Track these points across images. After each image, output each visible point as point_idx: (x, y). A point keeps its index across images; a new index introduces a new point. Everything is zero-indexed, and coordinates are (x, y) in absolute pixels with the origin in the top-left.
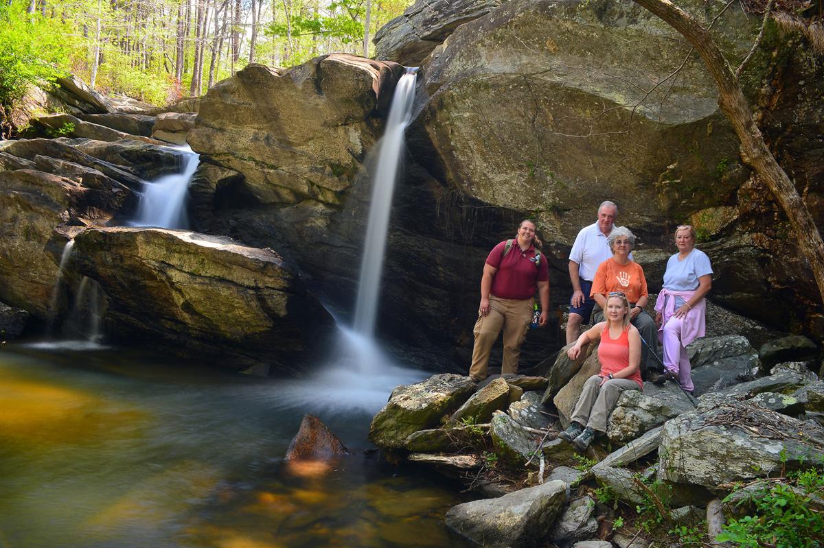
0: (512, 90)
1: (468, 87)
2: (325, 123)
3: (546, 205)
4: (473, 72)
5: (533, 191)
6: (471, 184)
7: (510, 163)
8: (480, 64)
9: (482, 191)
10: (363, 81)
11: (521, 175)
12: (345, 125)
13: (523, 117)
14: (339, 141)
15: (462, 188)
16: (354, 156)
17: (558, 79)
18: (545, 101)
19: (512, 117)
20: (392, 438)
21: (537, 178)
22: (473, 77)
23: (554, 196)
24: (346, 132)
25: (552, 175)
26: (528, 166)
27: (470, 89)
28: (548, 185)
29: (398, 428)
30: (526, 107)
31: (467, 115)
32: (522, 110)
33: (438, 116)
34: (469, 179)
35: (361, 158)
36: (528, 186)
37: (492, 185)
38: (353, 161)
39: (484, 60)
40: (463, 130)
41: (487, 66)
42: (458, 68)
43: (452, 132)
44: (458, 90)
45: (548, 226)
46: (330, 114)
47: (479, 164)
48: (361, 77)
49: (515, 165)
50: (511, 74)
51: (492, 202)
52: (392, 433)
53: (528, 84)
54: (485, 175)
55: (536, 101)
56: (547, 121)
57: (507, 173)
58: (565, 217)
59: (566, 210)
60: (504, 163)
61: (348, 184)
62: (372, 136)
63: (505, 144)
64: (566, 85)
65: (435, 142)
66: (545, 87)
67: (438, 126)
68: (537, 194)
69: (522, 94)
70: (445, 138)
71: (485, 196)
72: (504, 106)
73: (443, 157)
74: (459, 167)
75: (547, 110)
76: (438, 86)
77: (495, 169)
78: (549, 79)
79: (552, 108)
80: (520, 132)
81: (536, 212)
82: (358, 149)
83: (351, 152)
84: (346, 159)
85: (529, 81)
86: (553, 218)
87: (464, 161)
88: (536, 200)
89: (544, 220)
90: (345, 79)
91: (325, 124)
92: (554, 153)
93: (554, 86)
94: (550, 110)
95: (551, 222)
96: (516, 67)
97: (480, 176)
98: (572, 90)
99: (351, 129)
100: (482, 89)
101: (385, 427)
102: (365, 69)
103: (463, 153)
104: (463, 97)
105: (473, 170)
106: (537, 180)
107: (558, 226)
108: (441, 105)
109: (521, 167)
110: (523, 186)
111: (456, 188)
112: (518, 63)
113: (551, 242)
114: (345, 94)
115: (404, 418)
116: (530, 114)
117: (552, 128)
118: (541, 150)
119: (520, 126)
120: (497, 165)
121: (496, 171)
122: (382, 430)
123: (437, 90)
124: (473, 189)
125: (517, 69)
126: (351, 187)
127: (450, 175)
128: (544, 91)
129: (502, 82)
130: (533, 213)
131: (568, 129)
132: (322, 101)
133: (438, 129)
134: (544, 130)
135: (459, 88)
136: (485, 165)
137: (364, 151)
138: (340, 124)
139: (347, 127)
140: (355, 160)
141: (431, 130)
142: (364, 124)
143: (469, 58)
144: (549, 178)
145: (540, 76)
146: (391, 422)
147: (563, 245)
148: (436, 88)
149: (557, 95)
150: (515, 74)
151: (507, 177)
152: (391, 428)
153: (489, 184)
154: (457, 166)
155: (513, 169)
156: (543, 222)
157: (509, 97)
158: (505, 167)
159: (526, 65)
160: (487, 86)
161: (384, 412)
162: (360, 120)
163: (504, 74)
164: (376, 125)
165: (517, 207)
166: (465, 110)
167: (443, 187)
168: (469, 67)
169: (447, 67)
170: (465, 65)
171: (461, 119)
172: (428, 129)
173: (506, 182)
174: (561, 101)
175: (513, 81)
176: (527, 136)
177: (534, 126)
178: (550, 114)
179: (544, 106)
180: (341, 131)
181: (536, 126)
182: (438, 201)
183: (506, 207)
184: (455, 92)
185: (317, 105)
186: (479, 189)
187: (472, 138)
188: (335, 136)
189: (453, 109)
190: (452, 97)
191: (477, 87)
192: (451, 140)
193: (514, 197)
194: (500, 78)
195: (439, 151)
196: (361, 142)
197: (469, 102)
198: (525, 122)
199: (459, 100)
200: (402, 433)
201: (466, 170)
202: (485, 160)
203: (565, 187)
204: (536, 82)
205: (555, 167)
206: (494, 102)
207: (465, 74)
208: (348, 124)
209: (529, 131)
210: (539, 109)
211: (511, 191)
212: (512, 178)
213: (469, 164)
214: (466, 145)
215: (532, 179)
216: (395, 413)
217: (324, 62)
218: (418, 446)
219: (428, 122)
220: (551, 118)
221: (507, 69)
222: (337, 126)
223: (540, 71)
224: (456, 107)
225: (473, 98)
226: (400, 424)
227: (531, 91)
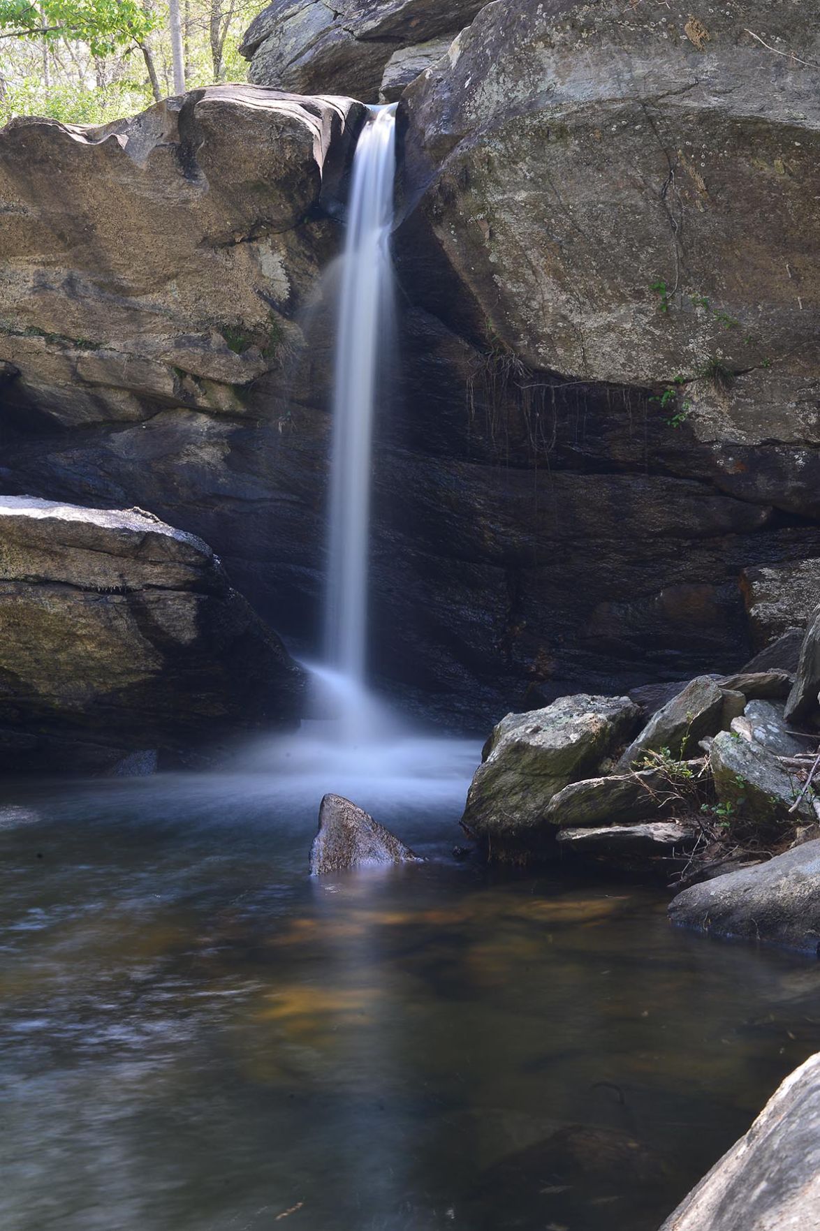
0: (617, 135)
1: (522, 136)
2: (205, 239)
3: (696, 368)
4: (531, 105)
5: (668, 341)
6: (536, 339)
7: (615, 288)
8: (543, 87)
9: (560, 351)
10: (293, 141)
11: (640, 311)
12: (250, 240)
13: (641, 189)
14: (240, 275)
15: (515, 349)
16: (272, 304)
17: (714, 101)
18: (688, 150)
19: (618, 191)
20: (516, 808)
21: (675, 312)
22: (533, 116)
23: (712, 347)
24: (254, 255)
25: (705, 304)
26: (656, 291)
27: (527, 142)
28: (698, 324)
29: (525, 787)
30: (647, 168)
31: (521, 196)
32: (638, 174)
33: (460, 203)
34: (530, 330)
35: (290, 307)
36: (657, 332)
37: (580, 338)
38: (271, 317)
39: (551, 76)
40: (515, 230)
41: (561, 89)
42: (495, 98)
43: (492, 234)
44: (500, 146)
45: (705, 410)
46: (216, 220)
47: (550, 296)
48: (289, 134)
49: (626, 291)
50: (614, 100)
51: (582, 374)
52: (514, 800)
53: (650, 120)
54: (564, 318)
55: (667, 152)
56: (691, 192)
57: (610, 311)
58: (739, 386)
59: (738, 373)
60: (602, 290)
61: (263, 365)
62: (310, 258)
63: (604, 249)
64: (731, 113)
65: (457, 260)
66: (687, 122)
67: (461, 224)
68: (676, 346)
69: (638, 140)
70: (476, 248)
71: (565, 362)
72: (599, 170)
73: (474, 289)
74: (508, 308)
75: (691, 169)
76: (455, 140)
77: (584, 303)
78: (695, 104)
79: (703, 165)
80: (636, 222)
81: (677, 383)
82: (282, 289)
83: (266, 299)
84: (256, 314)
85: (653, 110)
86: (713, 392)
87: (518, 294)
88: (676, 358)
89: (696, 399)
90: (252, 139)
91: (207, 242)
92: (709, 257)
93: (707, 117)
94: (698, 168)
95: (710, 402)
96: (623, 85)
97: (554, 322)
98: (746, 121)
99: (264, 248)
100: (553, 138)
101: (500, 791)
102: (295, 116)
103: (516, 277)
104: (512, 160)
105: (538, 310)
106: (674, 318)
107: (724, 407)
108: (466, 181)
109: (639, 295)
110: (647, 332)
111: (503, 351)
112: (627, 76)
113: (712, 443)
114: (251, 172)
115: (537, 766)
116: (656, 183)
117: (703, 205)
118: (681, 254)
119: (634, 210)
120: (589, 294)
121: (588, 308)
122: (493, 797)
123: (452, 149)
124: (541, 350)
125: (625, 90)
126: (270, 372)
127: (491, 326)
128: (685, 129)
129: (595, 121)
130: (669, 387)
131: (738, 205)
132: (197, 194)
133: (462, 231)
134: (687, 212)
135: (503, 139)
136: (564, 298)
137: (294, 293)
138: (238, 240)
139: (255, 244)
140: (277, 314)
141: (446, 236)
142: (292, 236)
143: (518, 75)
144: (699, 310)
145: (674, 100)
146: (510, 778)
147: (737, 445)
148: (448, 146)
149: (713, 136)
150: (623, 100)
151: (611, 318)
152: (512, 790)
153: (574, 336)
154: (503, 304)
155: (622, 299)
156: (693, 402)
157: (610, 151)
158: (606, 296)
159: (645, 78)
160: (562, 132)
161: (495, 762)
162: (282, 227)
163: (599, 102)
164: (319, 235)
165: (636, 378)
166: (517, 187)
167: (475, 353)
168: (521, 95)
169: (471, 98)
170: (512, 90)
171: (509, 206)
172: (440, 234)
173: (609, 328)
174: (721, 148)
175: (619, 116)
176: (650, 227)
177: (664, 206)
178: (698, 178)
179: (684, 162)
180: (241, 254)
181: (669, 206)
182: (470, 382)
183: (611, 381)
184: (495, 149)
185: (187, 201)
186: (553, 348)
187: (534, 244)
188: (230, 265)
189: (491, 186)
190: (488, 161)
191: (543, 135)
192: (488, 252)
193: (630, 359)
194: (590, 112)
195: (466, 277)
196: (287, 275)
197: (525, 168)
198: (647, 200)
199: (504, 167)
200: (534, 797)
201: (523, 312)
202: (564, 287)
203: (734, 326)
204: (667, 112)
205: (710, 286)
206: (577, 163)
207: (515, 111)
208: (256, 239)
209: (654, 216)
210: (675, 168)
211: (622, 345)
212: (622, 319)
213: (529, 299)
214: (521, 260)
215: (665, 317)
216: (518, 761)
217: (204, 106)
218: (575, 812)
219: (439, 219)
220: (701, 185)
221: (606, 90)
222: (233, 243)
223: (675, 88)
224: (497, 182)
225: (534, 159)
226: (529, 780)
227: (656, 132)
